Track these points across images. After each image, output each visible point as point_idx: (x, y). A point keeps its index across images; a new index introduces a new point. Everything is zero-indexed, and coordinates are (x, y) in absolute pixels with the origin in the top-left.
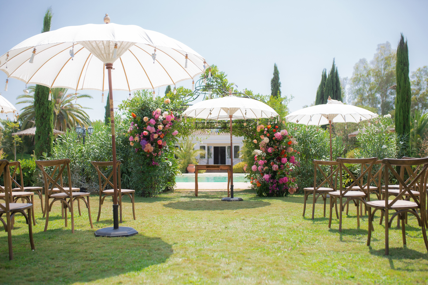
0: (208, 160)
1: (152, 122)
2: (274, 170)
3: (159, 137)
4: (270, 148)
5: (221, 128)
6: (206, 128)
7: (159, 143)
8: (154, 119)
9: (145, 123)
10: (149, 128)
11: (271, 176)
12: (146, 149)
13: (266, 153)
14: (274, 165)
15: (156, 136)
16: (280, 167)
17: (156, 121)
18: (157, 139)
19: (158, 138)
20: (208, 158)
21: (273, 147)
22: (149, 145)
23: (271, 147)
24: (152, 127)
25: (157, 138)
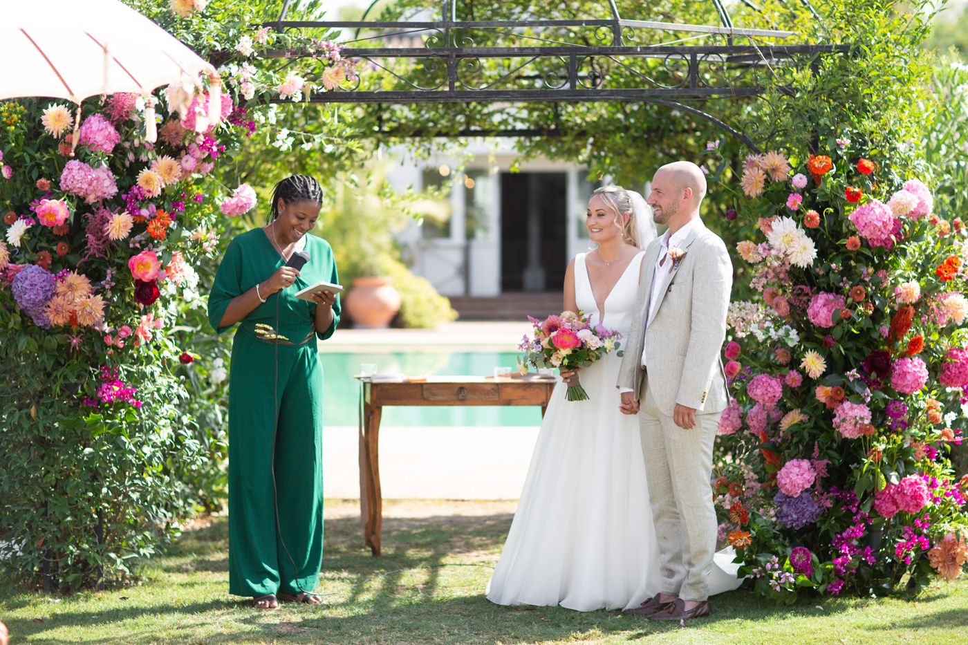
0: (467, 251)
1: (99, 138)
2: (847, 435)
3: (139, 227)
4: (822, 298)
5: (527, 133)
6: (439, 134)
7: (138, 273)
8: (107, 117)
9: (51, 142)
10: (75, 175)
11: (824, 473)
12: (57, 312)
13: (800, 331)
14: (847, 405)
15: (119, 225)
16: (880, 414)
17: (117, 128)
18: (126, 241)
19: (133, 232)
20: (470, 235)
21: (838, 291)
22: (78, 280)
23: (829, 290)
24: (96, 165)
25: (124, 234)
